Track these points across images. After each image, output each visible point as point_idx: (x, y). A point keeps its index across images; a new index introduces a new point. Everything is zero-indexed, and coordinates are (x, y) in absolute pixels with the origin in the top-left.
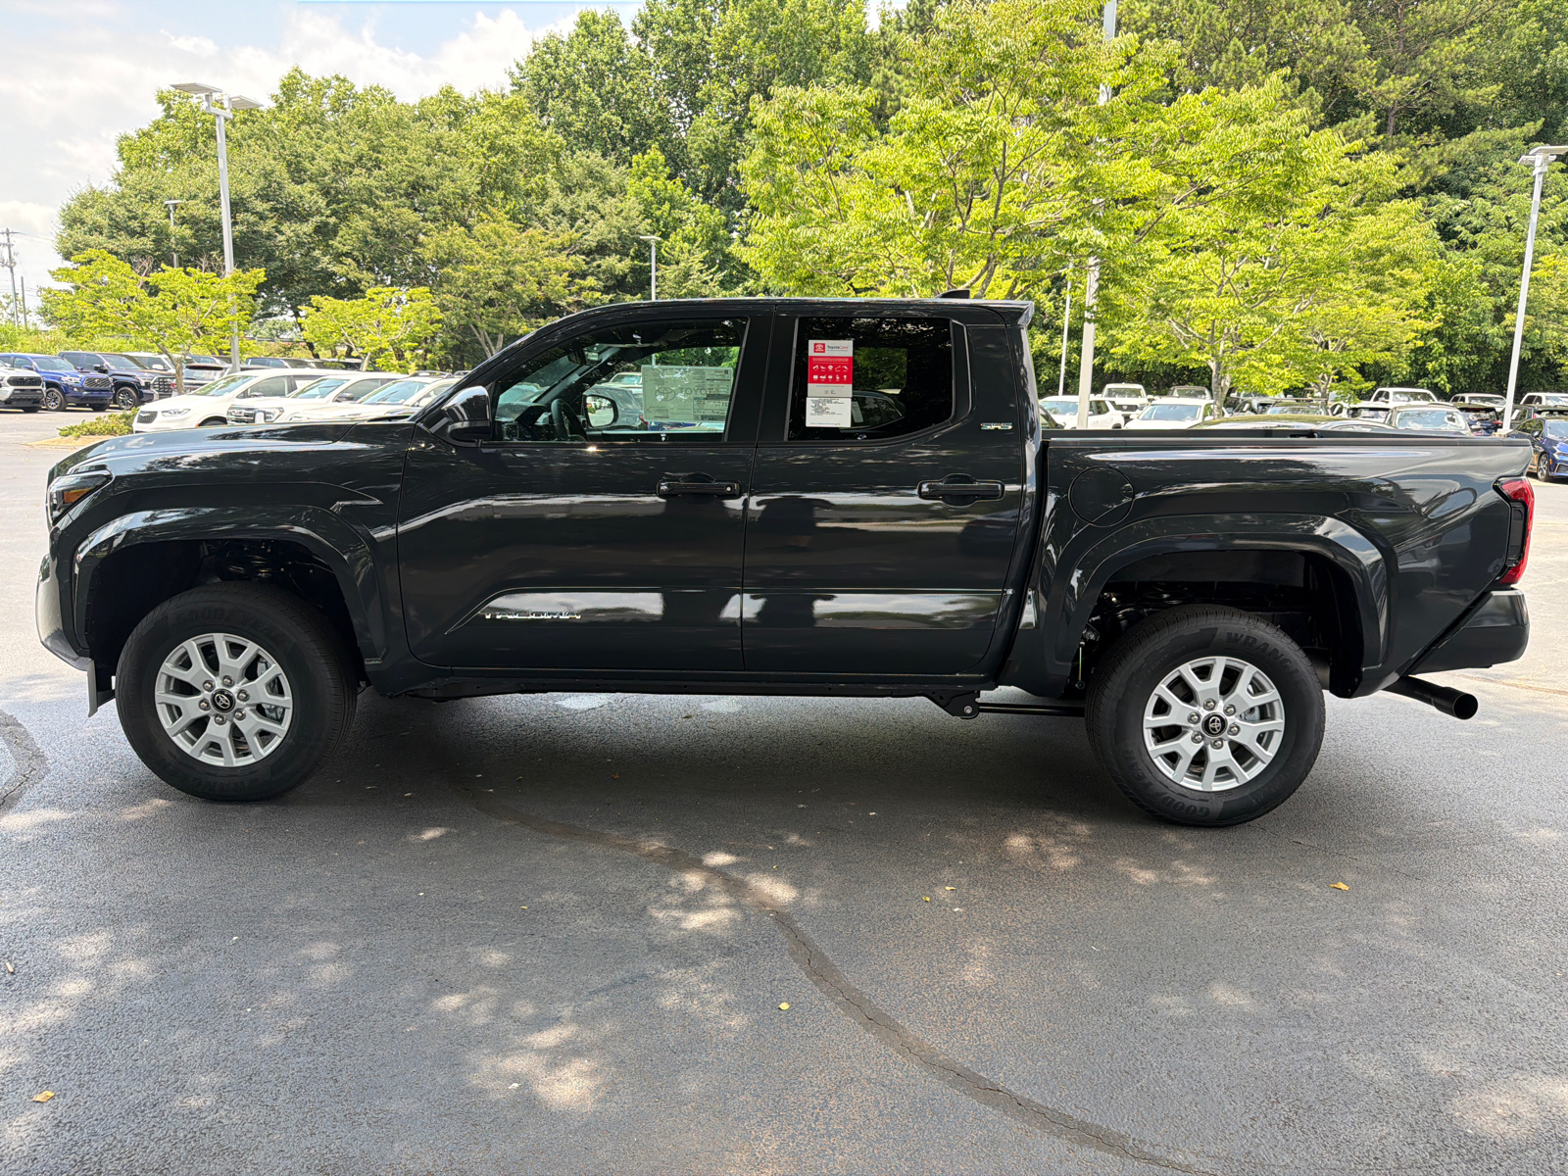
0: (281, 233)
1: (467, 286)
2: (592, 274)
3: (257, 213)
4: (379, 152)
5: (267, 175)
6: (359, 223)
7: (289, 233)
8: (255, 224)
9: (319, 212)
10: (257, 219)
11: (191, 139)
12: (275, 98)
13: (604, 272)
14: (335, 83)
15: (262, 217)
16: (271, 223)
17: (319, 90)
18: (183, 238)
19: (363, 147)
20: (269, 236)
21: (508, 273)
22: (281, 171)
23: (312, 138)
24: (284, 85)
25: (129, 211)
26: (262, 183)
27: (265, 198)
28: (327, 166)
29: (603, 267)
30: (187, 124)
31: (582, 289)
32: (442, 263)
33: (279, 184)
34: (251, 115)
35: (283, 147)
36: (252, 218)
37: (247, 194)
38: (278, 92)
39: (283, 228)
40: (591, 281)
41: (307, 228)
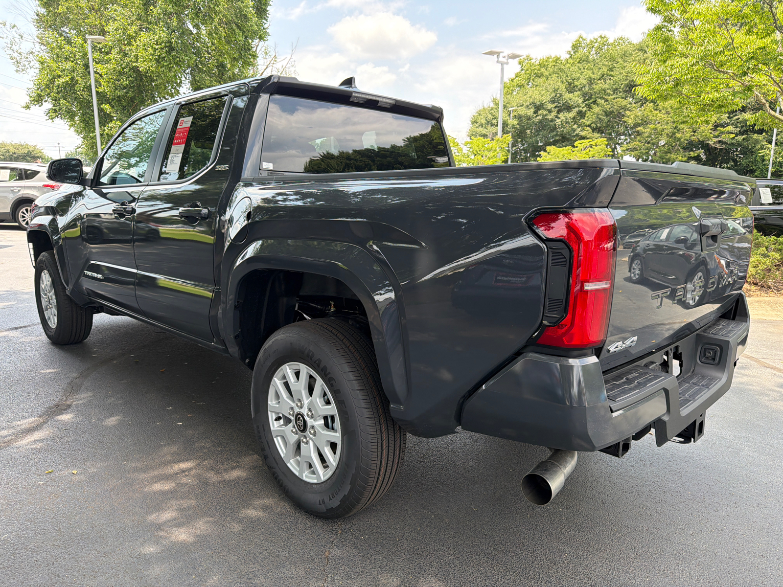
0: (559, 118)
1: (650, 137)
2: (732, 124)
3: (548, 110)
4: (612, 71)
5: (555, 90)
6: (596, 109)
7: (563, 118)
8: (546, 115)
9: (578, 106)
10: (547, 113)
11: (528, 79)
12: (569, 53)
13: (741, 122)
14: (599, 39)
15: (550, 111)
16: (554, 114)
17: (591, 45)
18: (513, 125)
19: (605, 69)
20: (552, 120)
21: (676, 127)
22: (563, 87)
23: (580, 69)
24: (573, 46)
25: (494, 116)
26: (553, 95)
27: (553, 102)
28: (585, 82)
29: (741, 120)
30: (528, 72)
31: (723, 133)
32: (637, 125)
33: (560, 94)
34: (556, 63)
35: (567, 76)
36: (545, 112)
37: (544, 101)
38: (570, 49)
39: (560, 116)
40: (730, 128)
41: (572, 114)
